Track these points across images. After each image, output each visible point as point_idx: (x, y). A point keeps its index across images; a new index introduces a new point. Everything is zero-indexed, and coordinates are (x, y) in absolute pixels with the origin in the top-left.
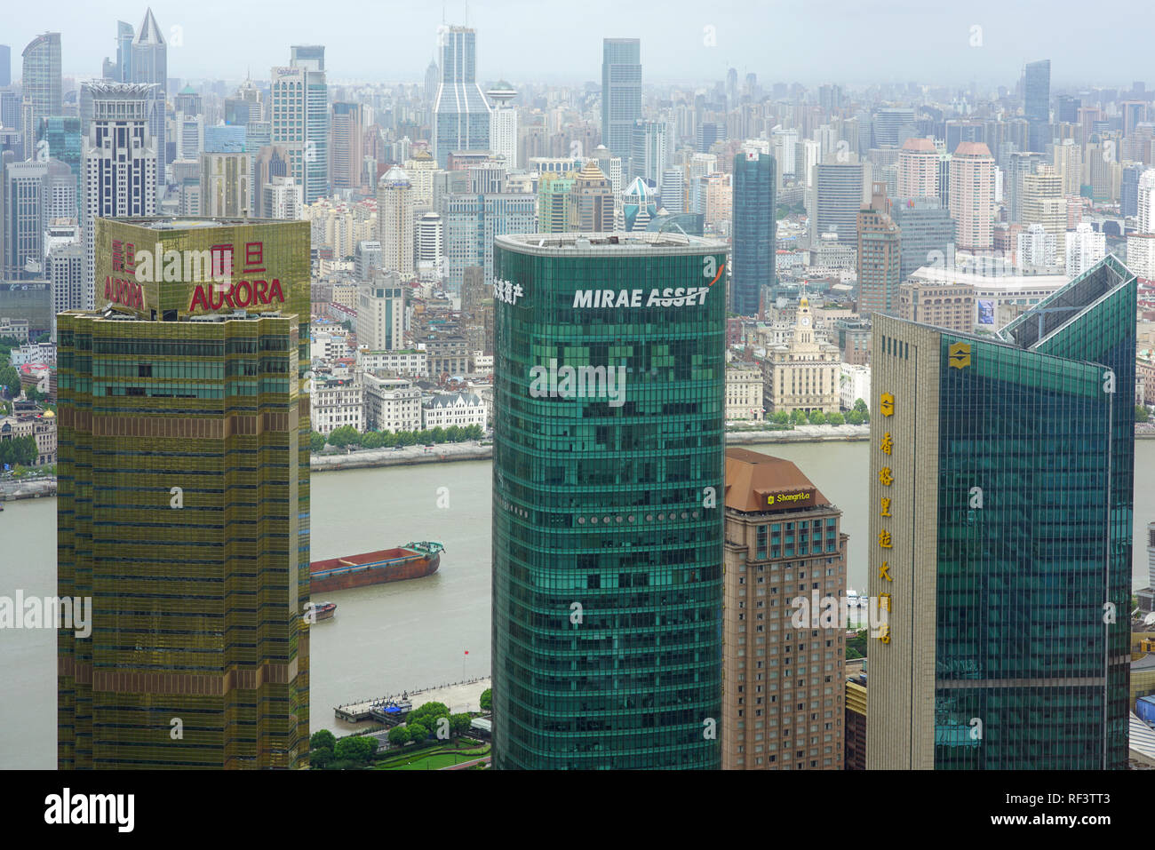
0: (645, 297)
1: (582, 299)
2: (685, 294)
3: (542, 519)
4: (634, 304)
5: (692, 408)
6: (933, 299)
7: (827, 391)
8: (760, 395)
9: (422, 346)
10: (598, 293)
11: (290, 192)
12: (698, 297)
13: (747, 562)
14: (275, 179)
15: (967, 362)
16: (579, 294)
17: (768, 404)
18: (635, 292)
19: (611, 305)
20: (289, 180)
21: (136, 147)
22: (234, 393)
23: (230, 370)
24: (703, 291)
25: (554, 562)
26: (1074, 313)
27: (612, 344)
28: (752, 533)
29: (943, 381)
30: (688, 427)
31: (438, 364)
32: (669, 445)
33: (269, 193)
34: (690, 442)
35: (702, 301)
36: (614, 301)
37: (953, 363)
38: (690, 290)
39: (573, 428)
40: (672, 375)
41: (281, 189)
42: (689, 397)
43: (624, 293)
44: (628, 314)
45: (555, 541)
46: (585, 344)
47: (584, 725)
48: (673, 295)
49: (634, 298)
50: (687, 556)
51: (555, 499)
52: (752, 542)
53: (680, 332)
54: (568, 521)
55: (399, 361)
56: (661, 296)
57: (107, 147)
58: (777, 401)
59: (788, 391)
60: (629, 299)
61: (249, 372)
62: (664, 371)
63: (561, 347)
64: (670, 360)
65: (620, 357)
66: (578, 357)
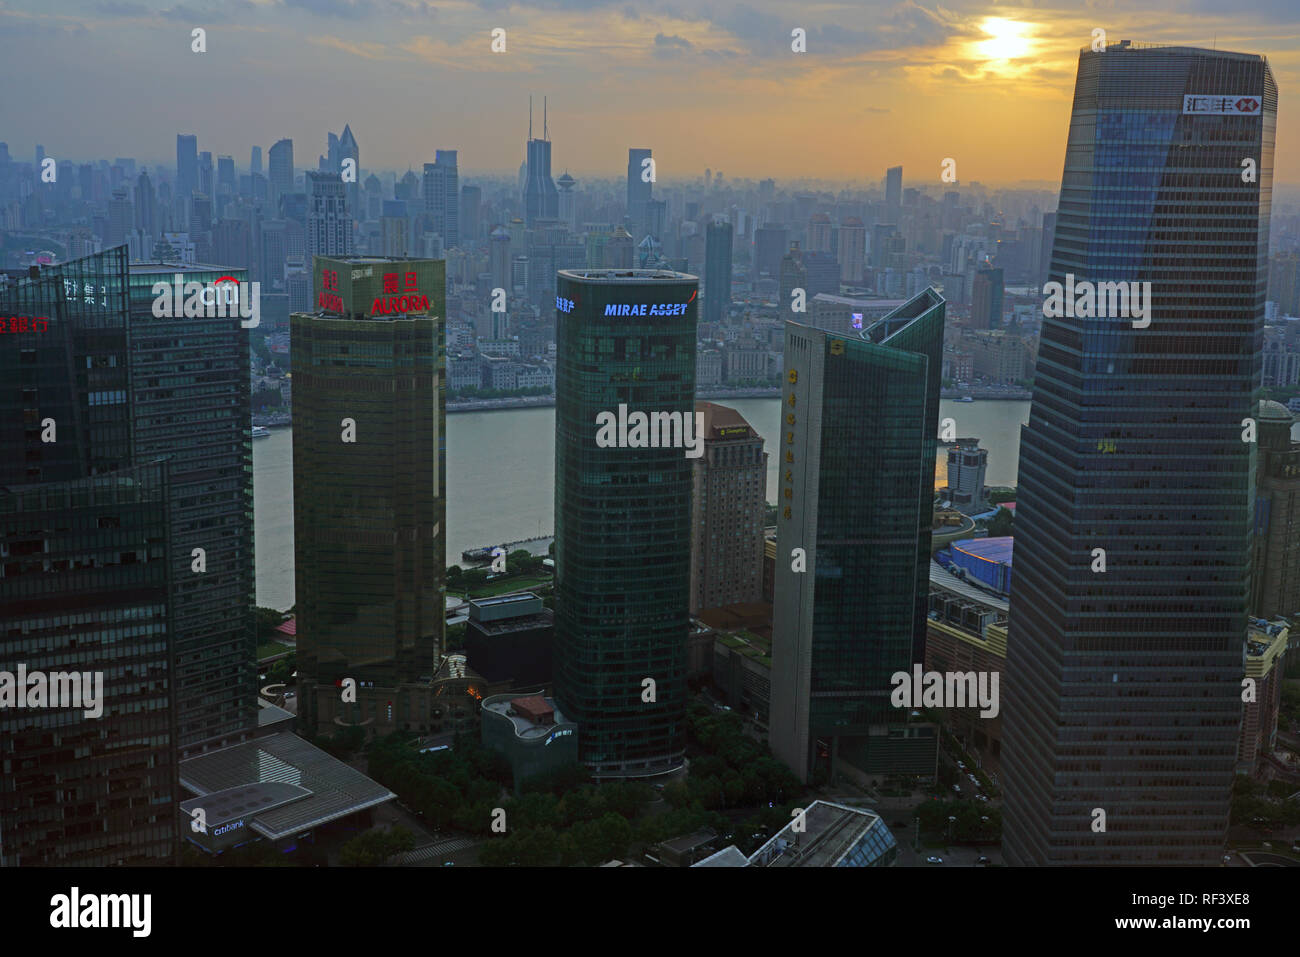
0: (648, 309)
1: (610, 310)
2: (672, 308)
3: (586, 442)
4: (642, 314)
5: (675, 377)
6: (825, 313)
7: (760, 368)
8: (720, 369)
9: (516, 338)
10: (620, 306)
11: (436, 242)
12: (681, 310)
14: (427, 234)
15: (841, 351)
16: (608, 306)
17: (724, 376)
18: (642, 306)
19: (627, 314)
20: (436, 234)
21: (340, 211)
22: (399, 364)
23: (396, 350)
24: (684, 306)
26: (907, 322)
27: (628, 338)
28: (711, 452)
29: (826, 362)
30: (673, 388)
31: (526, 348)
32: (662, 398)
33: (423, 242)
34: (674, 397)
35: (683, 313)
36: (630, 312)
37: (833, 351)
38: (676, 306)
39: (604, 389)
40: (664, 358)
42: (674, 370)
43: (636, 306)
44: (638, 320)
45: (593, 455)
46: (611, 338)
47: (609, 564)
48: (665, 309)
49: (642, 309)
52: (711, 458)
53: (669, 331)
55: (503, 346)
56: (658, 309)
57: (322, 212)
58: (730, 373)
59: (736, 367)
60: (640, 310)
61: (408, 352)
62: (659, 354)
63: (597, 339)
64: (663, 348)
65: (631, 346)
66: (606, 345)
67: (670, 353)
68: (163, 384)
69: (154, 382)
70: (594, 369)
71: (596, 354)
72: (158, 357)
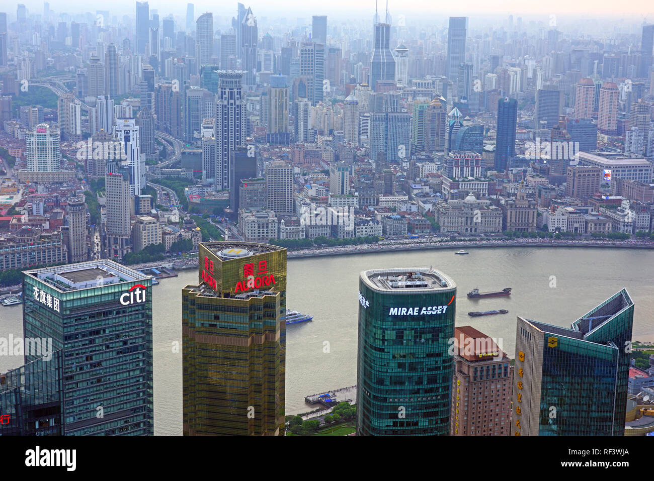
0: (420, 310)
1: (393, 311)
2: (437, 309)
3: (375, 398)
4: (415, 314)
5: (439, 355)
7: (531, 221)
8: (501, 222)
9: (356, 194)
10: (400, 309)
11: (306, 105)
12: (443, 310)
13: (469, 382)
15: (556, 345)
16: (392, 309)
17: (504, 227)
18: (416, 309)
19: (405, 314)
20: (306, 100)
21: (238, 99)
22: (253, 326)
23: (251, 318)
24: (445, 307)
25: (380, 416)
26: (608, 318)
27: (405, 329)
28: (471, 370)
30: (437, 362)
31: (363, 199)
32: (429, 370)
33: (297, 105)
34: (437, 368)
35: (444, 312)
36: (407, 313)
37: (549, 345)
38: (439, 307)
39: (388, 363)
40: (430, 342)
41: (302, 103)
42: (437, 351)
43: (411, 309)
44: (412, 317)
45: (381, 408)
46: (393, 329)
48: (432, 310)
49: (415, 311)
50: (436, 413)
51: (381, 391)
52: (471, 374)
53: (435, 324)
54: (385, 400)
55: (347, 200)
56: (427, 310)
57: (225, 99)
58: (508, 225)
59: (513, 220)
60: (413, 312)
61: (259, 318)
62: (427, 340)
63: (384, 330)
64: (430, 336)
65: (408, 335)
66: (391, 335)
67: (435, 338)
68: (95, 359)
69: (89, 358)
70: (382, 350)
71: (383, 340)
72: (92, 341)
